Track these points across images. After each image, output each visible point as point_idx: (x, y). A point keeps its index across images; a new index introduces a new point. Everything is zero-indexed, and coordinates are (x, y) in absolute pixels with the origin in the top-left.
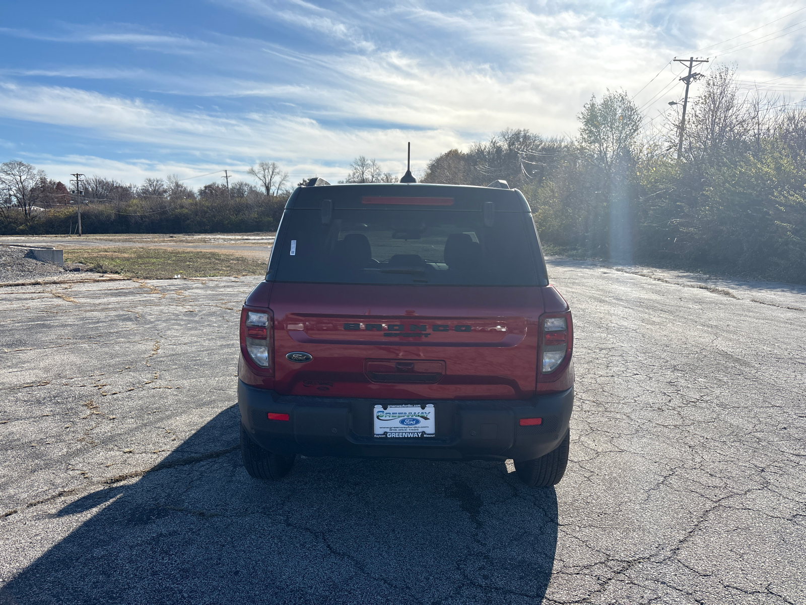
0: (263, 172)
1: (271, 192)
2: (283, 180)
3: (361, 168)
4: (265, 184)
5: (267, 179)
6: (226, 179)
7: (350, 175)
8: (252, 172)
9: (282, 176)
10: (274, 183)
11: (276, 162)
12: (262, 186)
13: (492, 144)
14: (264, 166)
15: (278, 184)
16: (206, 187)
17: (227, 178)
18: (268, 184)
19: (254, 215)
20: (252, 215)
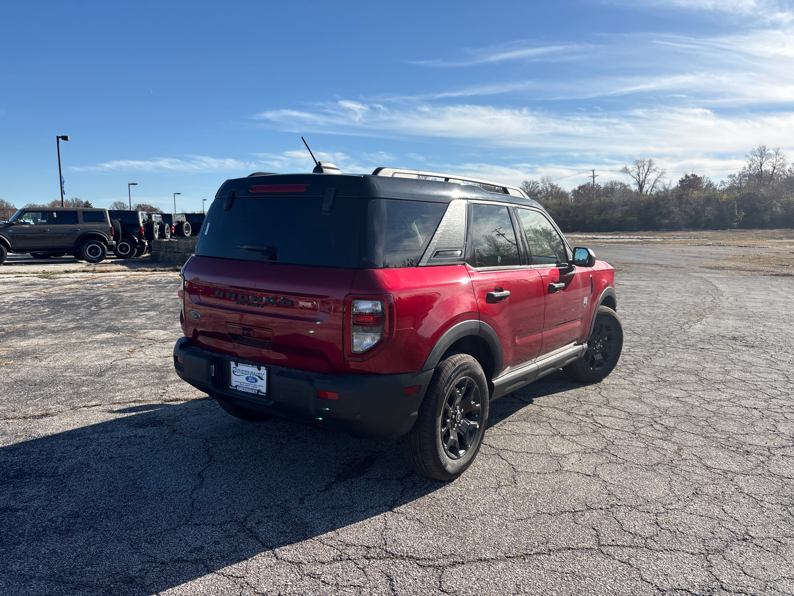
0: (637, 170)
1: (644, 190)
2: (659, 177)
3: (759, 159)
4: (639, 182)
5: (641, 177)
6: (592, 179)
7: (745, 168)
8: (625, 171)
9: (658, 172)
10: (648, 181)
11: (653, 159)
12: (635, 184)
14: (639, 164)
15: (653, 182)
16: (580, 188)
17: (594, 178)
18: (642, 183)
19: (618, 214)
20: (615, 215)
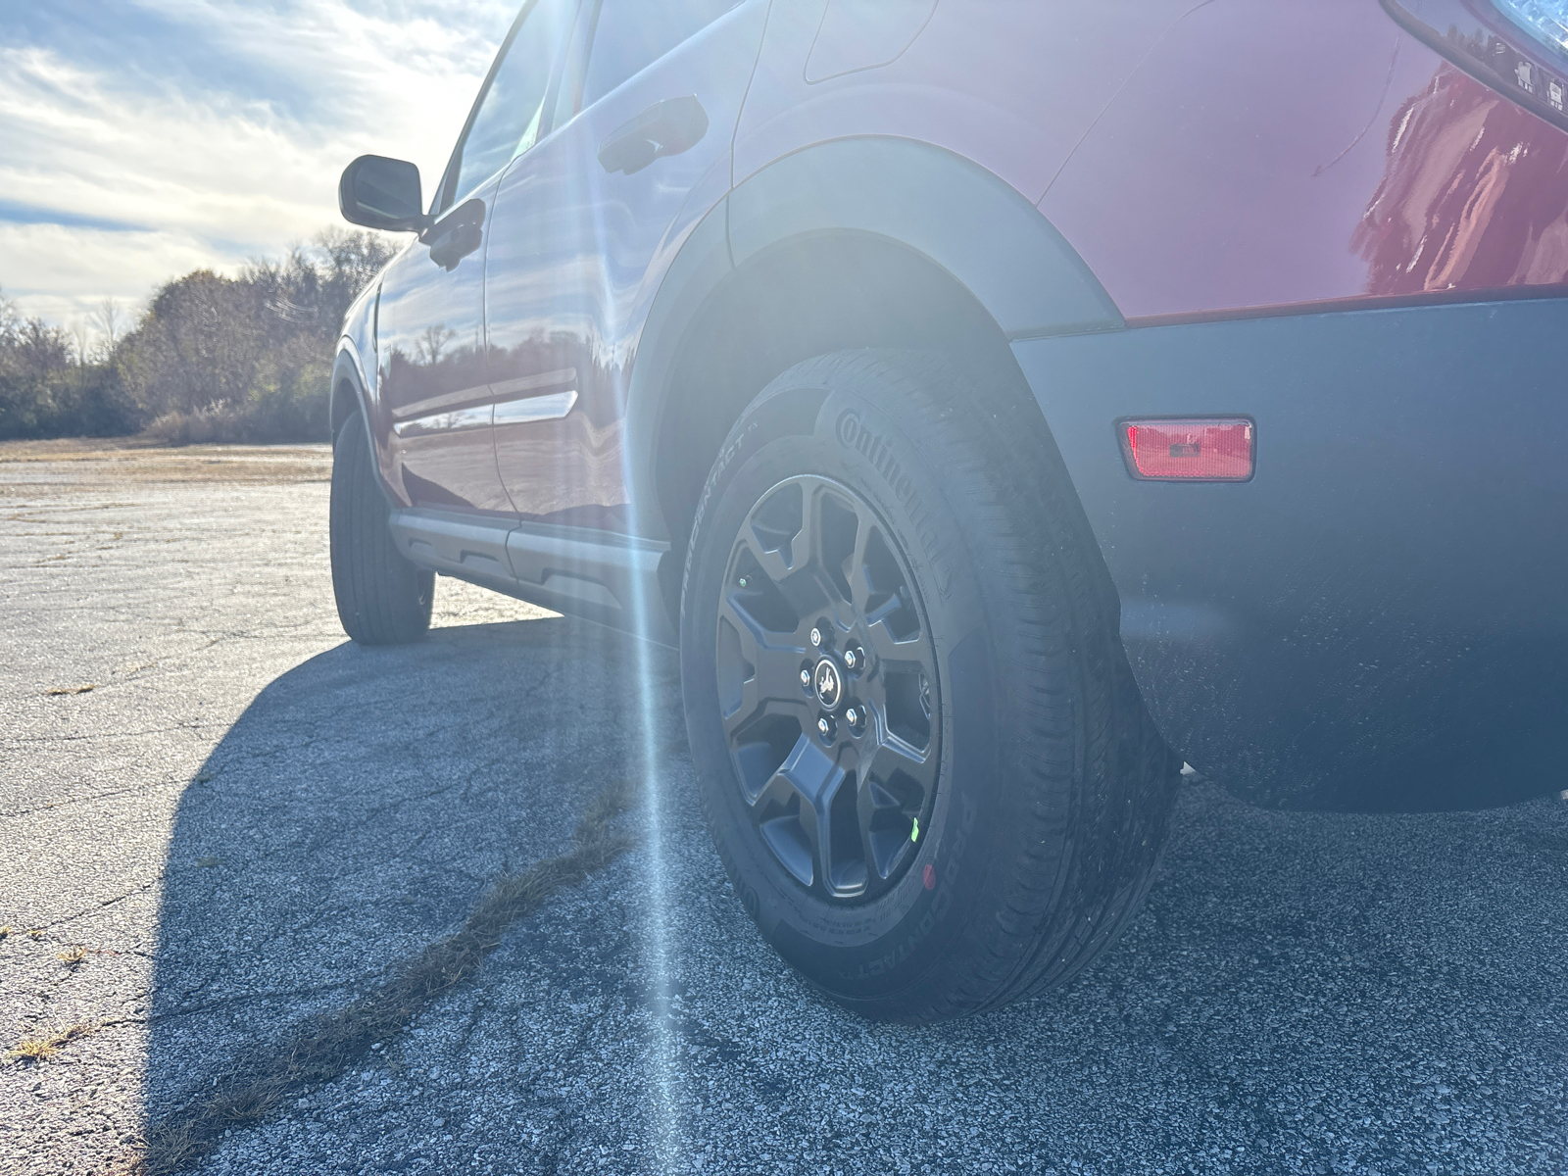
13: (294, 262)
